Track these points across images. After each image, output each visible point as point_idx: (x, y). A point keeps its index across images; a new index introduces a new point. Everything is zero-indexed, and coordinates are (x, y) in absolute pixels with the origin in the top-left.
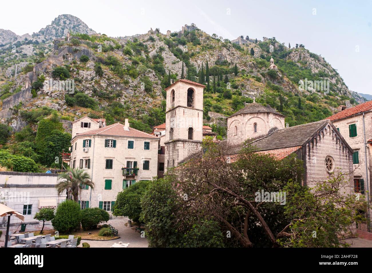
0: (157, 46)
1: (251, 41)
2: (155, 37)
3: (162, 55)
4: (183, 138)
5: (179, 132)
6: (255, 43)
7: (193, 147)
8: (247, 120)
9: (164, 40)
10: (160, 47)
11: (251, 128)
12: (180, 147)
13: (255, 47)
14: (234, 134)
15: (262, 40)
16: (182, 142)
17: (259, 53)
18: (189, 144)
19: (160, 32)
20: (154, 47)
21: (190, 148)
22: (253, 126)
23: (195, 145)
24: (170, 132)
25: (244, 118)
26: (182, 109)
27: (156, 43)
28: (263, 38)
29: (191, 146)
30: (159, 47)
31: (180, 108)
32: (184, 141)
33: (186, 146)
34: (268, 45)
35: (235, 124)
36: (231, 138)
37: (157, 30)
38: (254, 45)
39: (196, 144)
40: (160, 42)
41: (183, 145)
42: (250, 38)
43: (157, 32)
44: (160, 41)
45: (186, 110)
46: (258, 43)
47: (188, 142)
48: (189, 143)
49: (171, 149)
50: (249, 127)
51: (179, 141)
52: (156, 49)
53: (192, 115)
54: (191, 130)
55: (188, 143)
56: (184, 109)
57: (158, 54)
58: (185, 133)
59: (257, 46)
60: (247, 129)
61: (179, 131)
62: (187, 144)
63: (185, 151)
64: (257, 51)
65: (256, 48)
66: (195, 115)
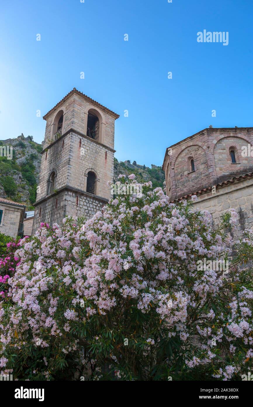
0: (28, 153)
1: (139, 166)
2: (26, 143)
3: (34, 164)
4: (77, 187)
5: (69, 174)
6: (143, 169)
7: (94, 207)
8: (215, 142)
9: (38, 148)
10: (32, 155)
11: (225, 155)
12: (70, 202)
13: (143, 172)
14: (186, 173)
15: (151, 168)
16: (74, 195)
17: (148, 179)
18: (87, 201)
19: (33, 140)
20: (24, 154)
21: (89, 209)
22: (227, 151)
23: (99, 205)
24: (48, 181)
25: (210, 138)
26: (76, 138)
27: (26, 150)
28: (152, 165)
29: (91, 206)
30: (30, 154)
31: (74, 134)
32: (77, 193)
33: (82, 203)
34: (157, 172)
35: (187, 154)
36: (181, 180)
37: (30, 138)
38: (142, 170)
39: (101, 204)
40: (32, 150)
41: (75, 200)
42: (138, 163)
43: (29, 140)
44: (32, 148)
45: (85, 141)
46: (146, 169)
47: (86, 196)
48: (88, 199)
49: (47, 211)
50: (221, 154)
51: (67, 189)
52: (27, 156)
53: (94, 151)
54: (92, 177)
55: (85, 198)
56: (81, 137)
57: (28, 162)
58: (81, 178)
59: (145, 172)
60: (216, 156)
61: (69, 171)
62: (84, 200)
63: (79, 212)
64: (145, 176)
65: (144, 174)
66: (100, 154)
